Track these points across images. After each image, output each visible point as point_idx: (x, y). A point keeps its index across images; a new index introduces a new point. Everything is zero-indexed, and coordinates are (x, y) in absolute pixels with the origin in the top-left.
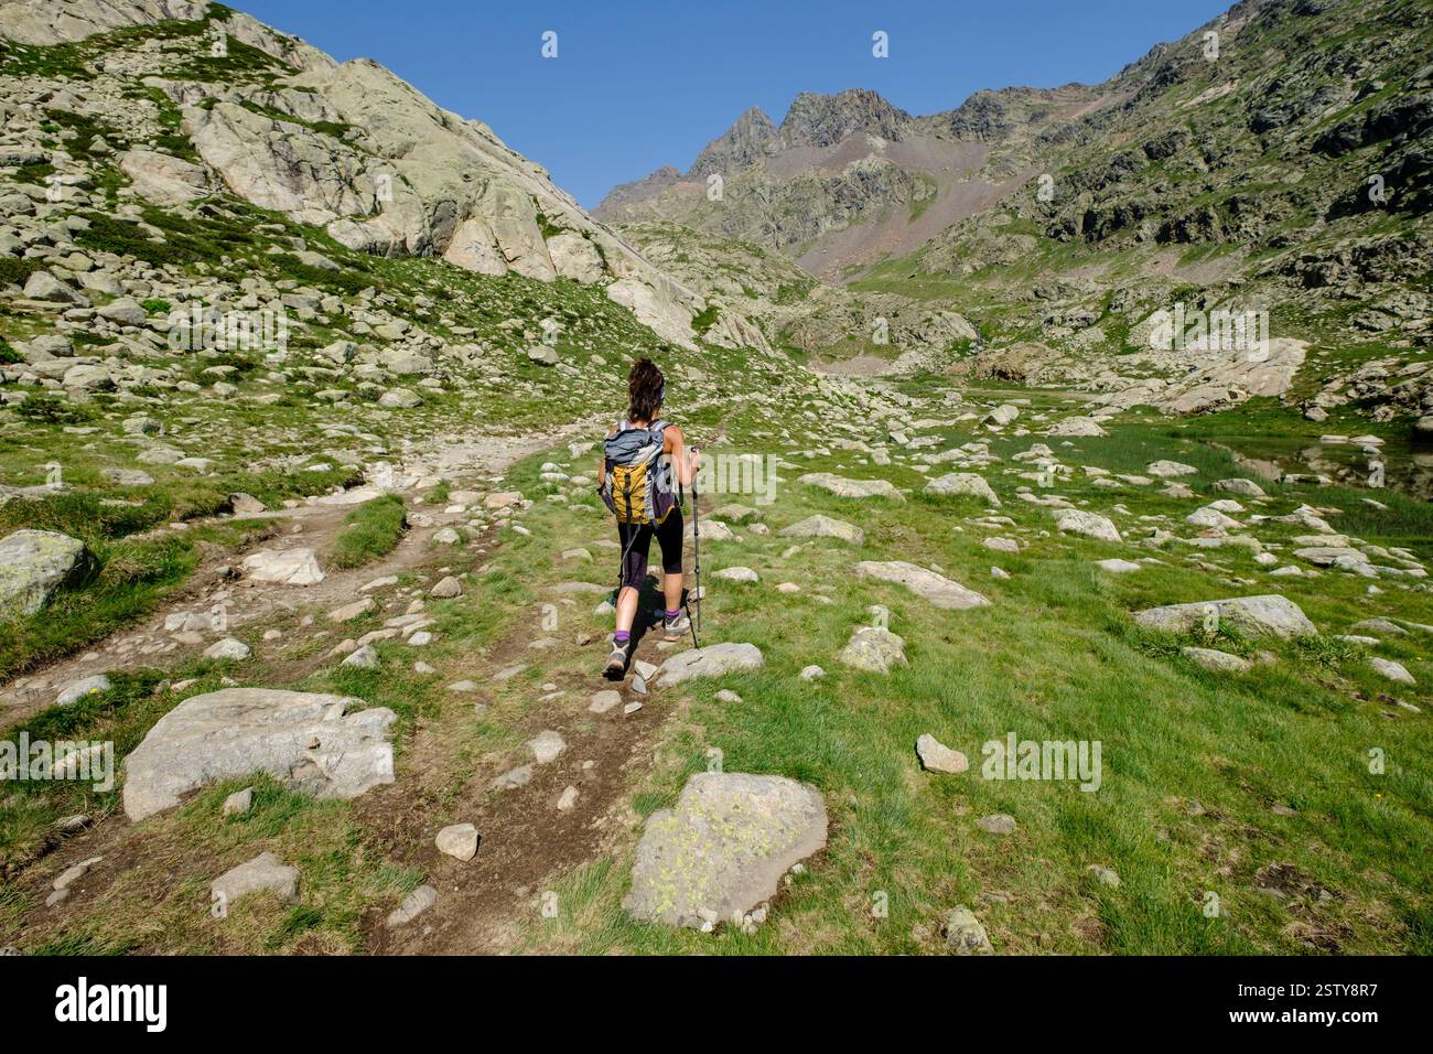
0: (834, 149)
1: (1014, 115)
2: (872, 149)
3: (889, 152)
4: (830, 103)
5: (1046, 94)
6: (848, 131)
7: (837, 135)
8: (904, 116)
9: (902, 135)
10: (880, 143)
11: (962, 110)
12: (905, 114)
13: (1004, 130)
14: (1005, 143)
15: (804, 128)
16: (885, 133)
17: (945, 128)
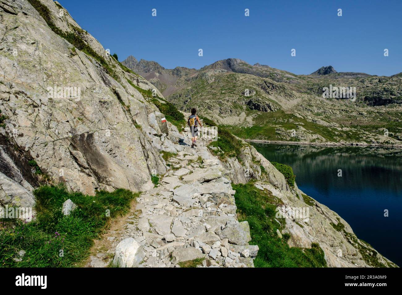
0: (148, 74)
1: (183, 73)
2: (155, 76)
3: (159, 77)
4: (148, 63)
5: (189, 70)
6: (151, 70)
7: (149, 71)
8: (163, 68)
9: (162, 73)
10: (157, 74)
11: (174, 70)
12: (164, 68)
13: (181, 76)
14: (181, 79)
15: (142, 67)
16: (159, 72)
17: (171, 73)
